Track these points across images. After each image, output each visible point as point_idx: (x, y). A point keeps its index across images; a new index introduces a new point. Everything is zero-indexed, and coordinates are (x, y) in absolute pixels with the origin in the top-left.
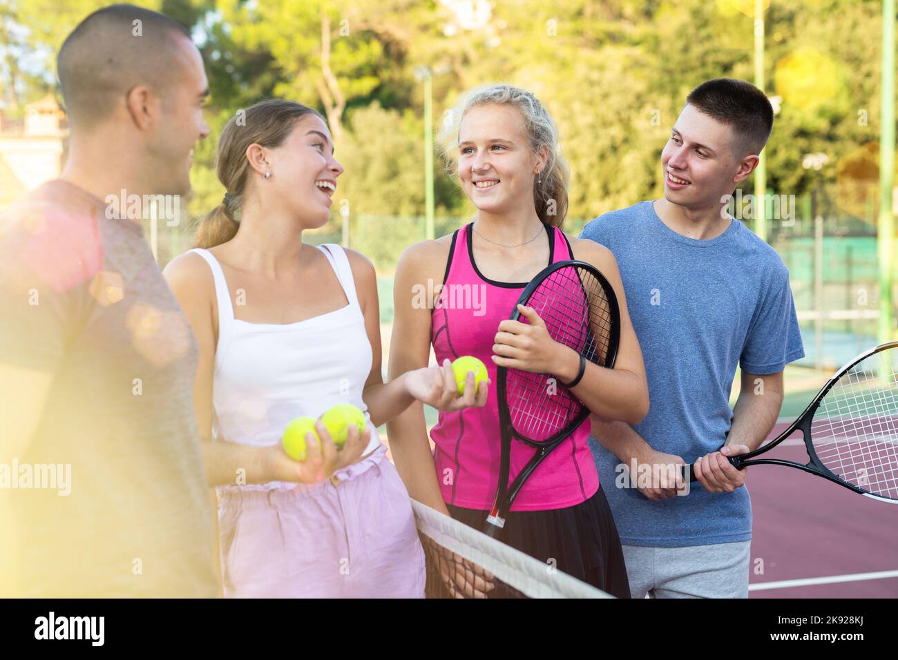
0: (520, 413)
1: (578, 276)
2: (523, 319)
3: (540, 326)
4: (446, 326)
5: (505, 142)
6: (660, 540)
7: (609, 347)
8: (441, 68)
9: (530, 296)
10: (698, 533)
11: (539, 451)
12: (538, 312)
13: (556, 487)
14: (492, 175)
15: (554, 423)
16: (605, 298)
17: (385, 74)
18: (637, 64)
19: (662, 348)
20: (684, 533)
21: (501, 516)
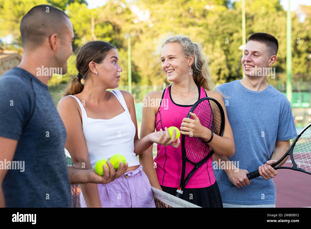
0: (189, 152)
1: (209, 102)
2: (191, 117)
3: (197, 120)
4: (161, 120)
5: (174, 56)
6: (243, 202)
7: (220, 129)
8: (133, 34)
9: (194, 110)
10: (257, 200)
11: (195, 167)
12: (197, 115)
13: (201, 180)
14: (171, 68)
15: (201, 156)
16: (220, 112)
17: (114, 37)
18: (201, 33)
19: (244, 131)
20: (252, 200)
21: (182, 190)
